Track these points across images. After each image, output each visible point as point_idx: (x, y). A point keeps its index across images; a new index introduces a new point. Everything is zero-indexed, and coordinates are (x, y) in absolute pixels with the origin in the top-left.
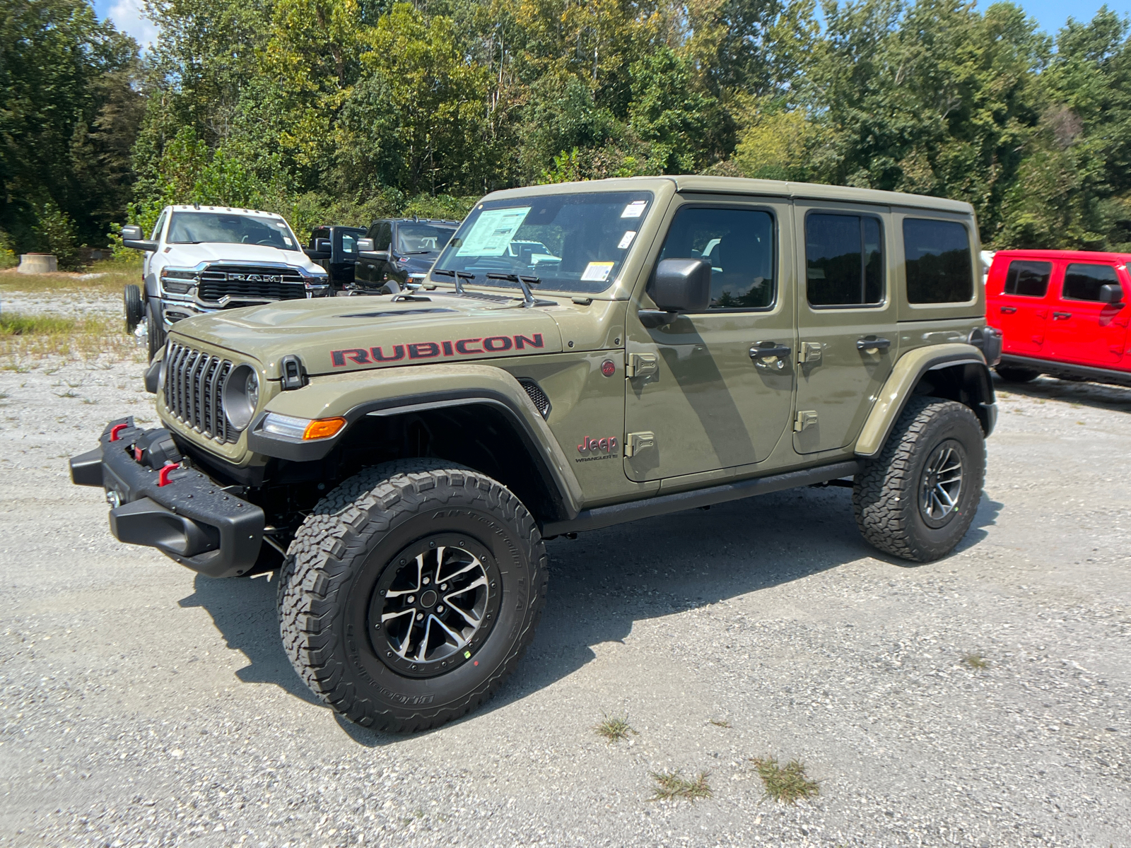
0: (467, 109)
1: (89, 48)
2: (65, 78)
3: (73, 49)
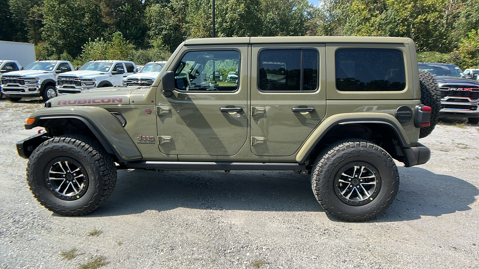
0: (431, 17)
1: (305, 13)
2: (297, 24)
3: (301, 14)
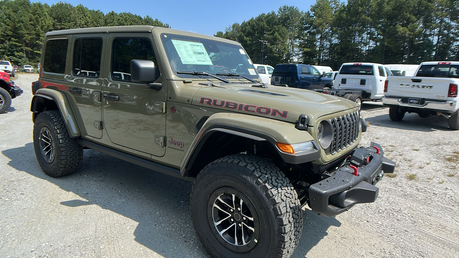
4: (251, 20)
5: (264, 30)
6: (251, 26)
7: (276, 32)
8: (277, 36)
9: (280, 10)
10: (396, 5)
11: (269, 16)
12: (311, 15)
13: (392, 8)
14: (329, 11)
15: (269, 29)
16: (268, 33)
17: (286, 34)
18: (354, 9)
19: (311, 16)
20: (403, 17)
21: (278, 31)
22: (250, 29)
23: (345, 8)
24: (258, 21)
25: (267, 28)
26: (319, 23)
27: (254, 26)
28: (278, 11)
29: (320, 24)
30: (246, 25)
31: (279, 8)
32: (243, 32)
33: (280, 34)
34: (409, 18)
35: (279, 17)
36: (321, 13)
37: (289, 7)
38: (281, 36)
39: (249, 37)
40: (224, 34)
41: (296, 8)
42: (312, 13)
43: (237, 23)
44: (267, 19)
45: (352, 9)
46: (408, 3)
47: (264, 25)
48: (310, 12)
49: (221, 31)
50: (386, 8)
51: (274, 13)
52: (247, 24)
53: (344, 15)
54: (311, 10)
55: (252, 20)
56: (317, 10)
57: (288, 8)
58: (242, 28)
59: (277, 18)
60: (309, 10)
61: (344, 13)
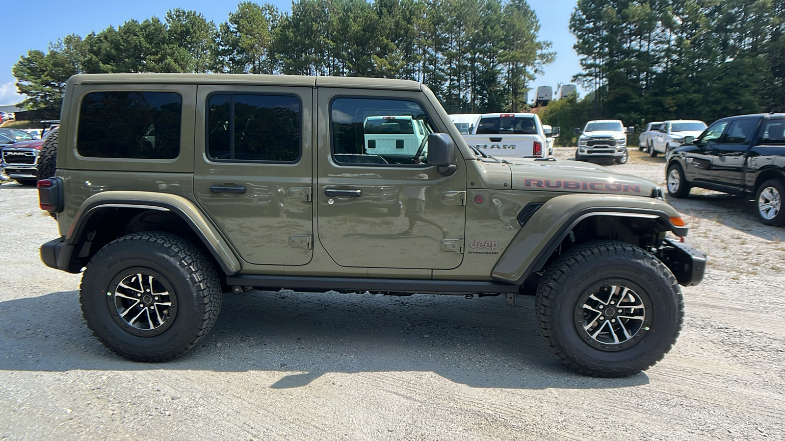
4: (110, 32)
5: (141, 51)
6: (112, 42)
7: (168, 57)
8: (172, 64)
9: (170, 15)
10: (366, 23)
11: (146, 26)
12: (232, 29)
13: (361, 29)
14: (263, 25)
15: (151, 50)
16: (152, 58)
17: (189, 61)
18: (304, 24)
19: (232, 32)
20: (378, 42)
21: (172, 55)
22: (111, 49)
23: (290, 23)
24: (125, 33)
25: (148, 48)
26: (249, 44)
27: (120, 42)
28: (166, 18)
29: (252, 47)
30: (100, 40)
31: (168, 13)
32: (96, 53)
33: (175, 61)
34: (387, 45)
35: (169, 28)
36: (251, 28)
37: (186, 12)
38: (178, 64)
39: (111, 65)
40: (46, 56)
41: (200, 15)
42: (233, 26)
43: (75, 36)
44: (145, 31)
45: (302, 26)
46: (381, 23)
47: (140, 42)
48: (229, 24)
49: (37, 50)
50: (353, 28)
51: (159, 21)
52: (102, 38)
53: (291, 34)
54: (231, 20)
55: (111, 30)
56: (242, 22)
57: (184, 13)
58: (92, 46)
59: (166, 31)
60: (228, 21)
61: (290, 31)
